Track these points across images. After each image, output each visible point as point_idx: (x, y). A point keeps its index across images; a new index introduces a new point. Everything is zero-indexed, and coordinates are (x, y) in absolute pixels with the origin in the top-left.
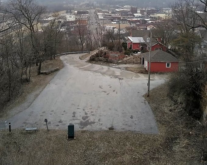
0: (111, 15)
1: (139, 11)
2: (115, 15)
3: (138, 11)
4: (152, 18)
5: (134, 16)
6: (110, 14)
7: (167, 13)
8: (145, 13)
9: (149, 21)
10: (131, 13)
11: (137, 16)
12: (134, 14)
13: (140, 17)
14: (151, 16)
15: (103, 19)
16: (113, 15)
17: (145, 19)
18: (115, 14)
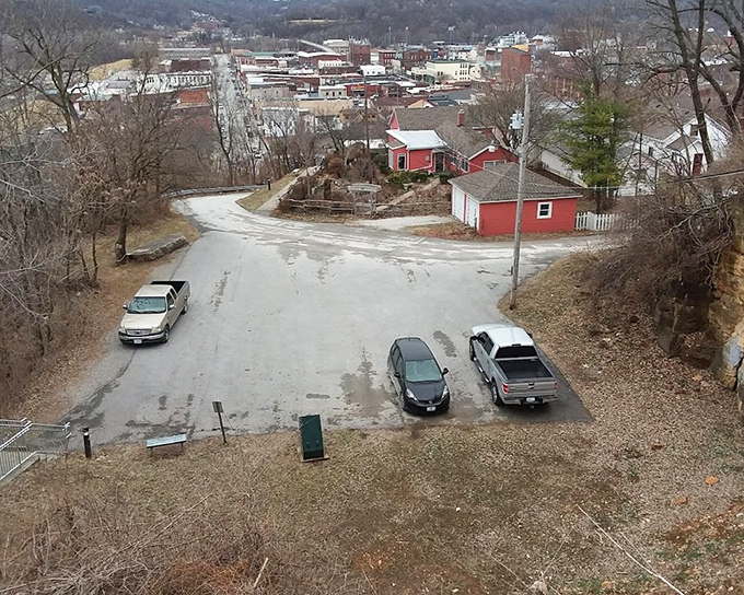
0: (287, 73)
1: (375, 58)
2: (299, 72)
3: (372, 59)
4: (419, 77)
5: (361, 72)
6: (285, 70)
7: (464, 61)
8: (397, 63)
9: (411, 88)
10: (352, 65)
11: (371, 74)
12: (362, 67)
13: (379, 76)
14: (416, 71)
15: (264, 87)
16: (293, 71)
17: (399, 83)
18: (299, 69)
